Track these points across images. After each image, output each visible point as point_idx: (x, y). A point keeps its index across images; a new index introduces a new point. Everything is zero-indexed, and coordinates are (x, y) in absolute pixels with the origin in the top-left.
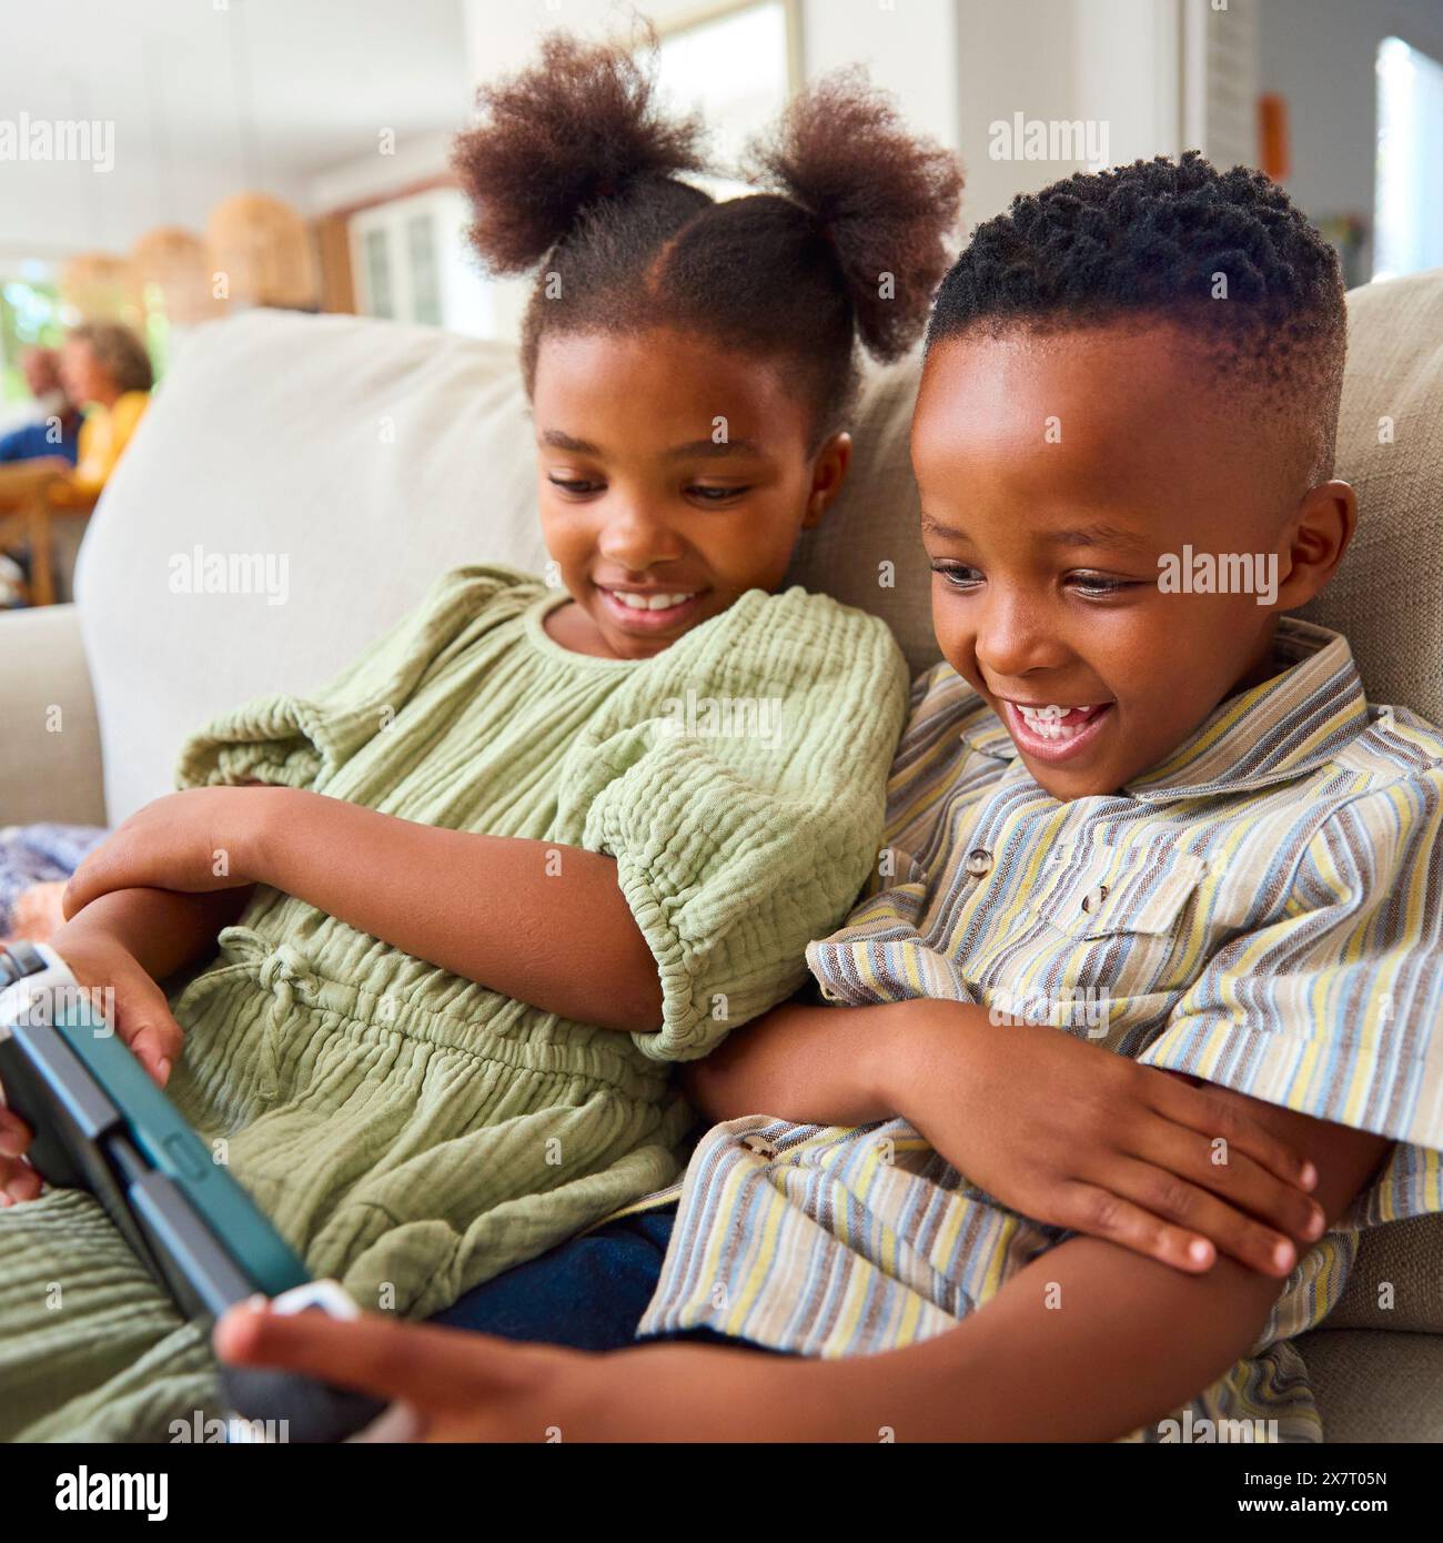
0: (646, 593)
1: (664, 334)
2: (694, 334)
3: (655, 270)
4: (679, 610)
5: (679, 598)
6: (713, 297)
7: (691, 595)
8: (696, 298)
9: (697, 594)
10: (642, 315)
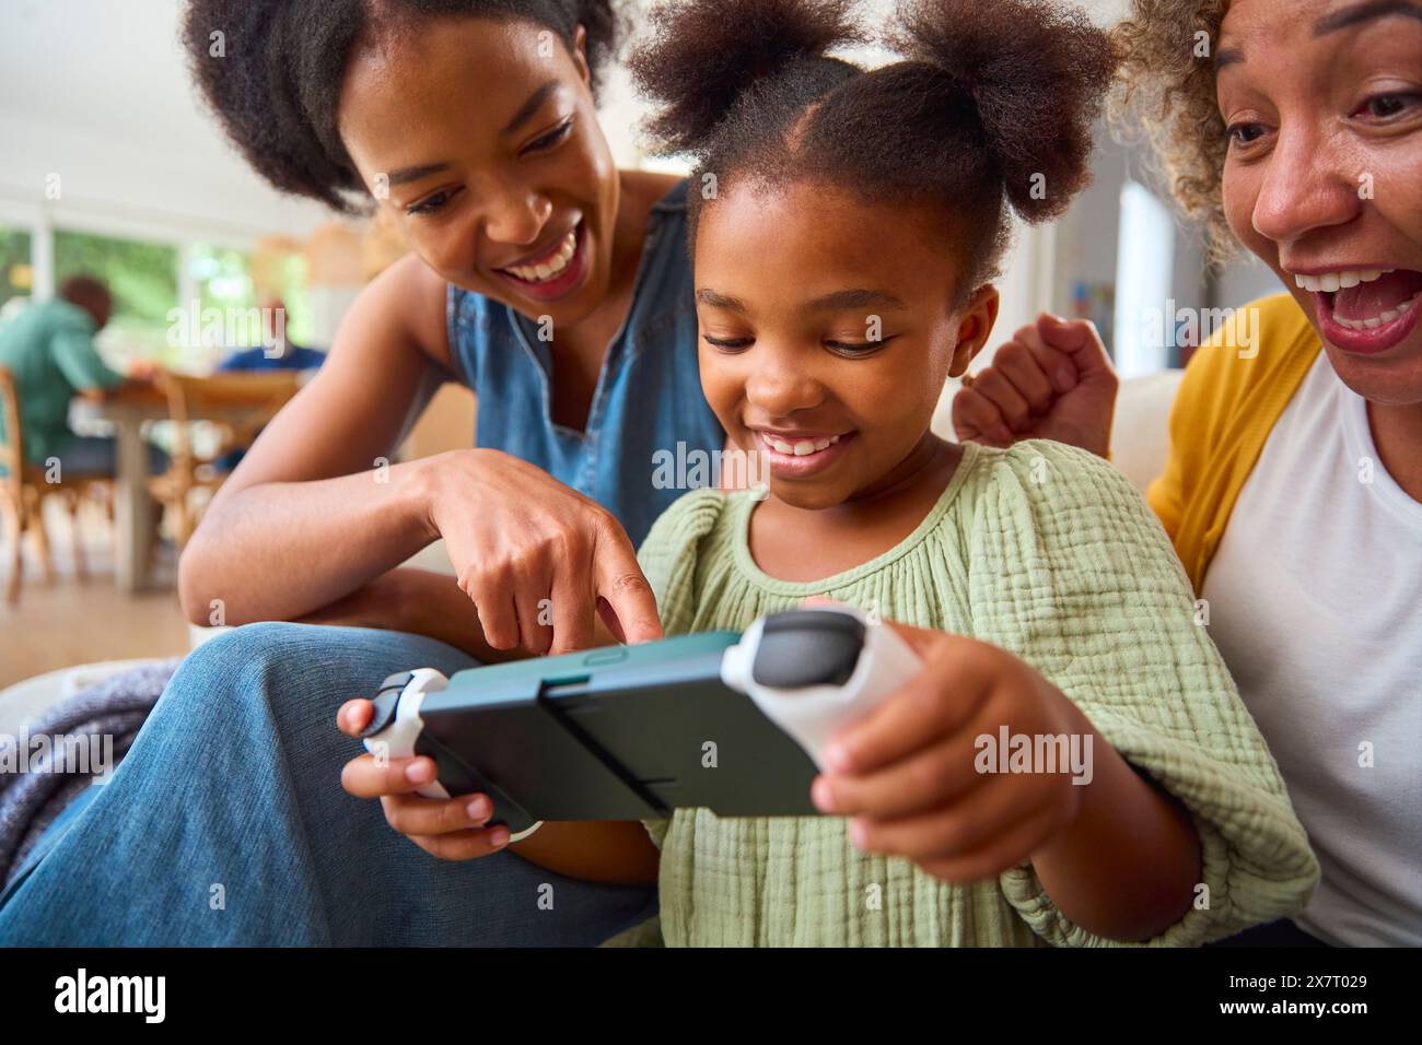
0: (791, 438)
1: (803, 190)
2: (832, 188)
3: (797, 130)
4: (822, 455)
5: (823, 444)
6: (851, 153)
7: (835, 439)
8: (836, 152)
9: (842, 438)
10: (781, 173)
